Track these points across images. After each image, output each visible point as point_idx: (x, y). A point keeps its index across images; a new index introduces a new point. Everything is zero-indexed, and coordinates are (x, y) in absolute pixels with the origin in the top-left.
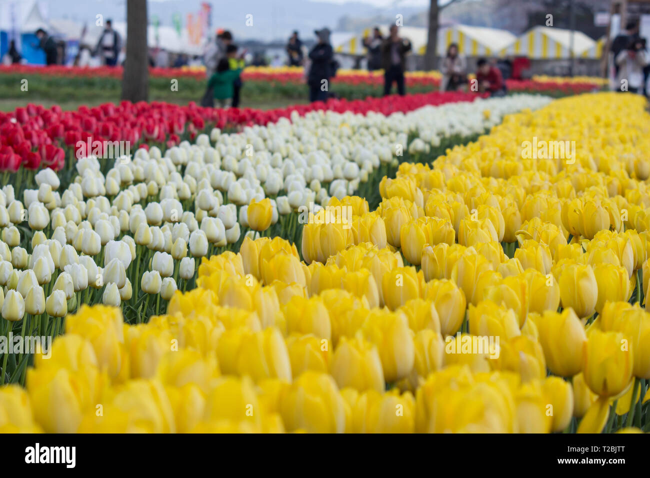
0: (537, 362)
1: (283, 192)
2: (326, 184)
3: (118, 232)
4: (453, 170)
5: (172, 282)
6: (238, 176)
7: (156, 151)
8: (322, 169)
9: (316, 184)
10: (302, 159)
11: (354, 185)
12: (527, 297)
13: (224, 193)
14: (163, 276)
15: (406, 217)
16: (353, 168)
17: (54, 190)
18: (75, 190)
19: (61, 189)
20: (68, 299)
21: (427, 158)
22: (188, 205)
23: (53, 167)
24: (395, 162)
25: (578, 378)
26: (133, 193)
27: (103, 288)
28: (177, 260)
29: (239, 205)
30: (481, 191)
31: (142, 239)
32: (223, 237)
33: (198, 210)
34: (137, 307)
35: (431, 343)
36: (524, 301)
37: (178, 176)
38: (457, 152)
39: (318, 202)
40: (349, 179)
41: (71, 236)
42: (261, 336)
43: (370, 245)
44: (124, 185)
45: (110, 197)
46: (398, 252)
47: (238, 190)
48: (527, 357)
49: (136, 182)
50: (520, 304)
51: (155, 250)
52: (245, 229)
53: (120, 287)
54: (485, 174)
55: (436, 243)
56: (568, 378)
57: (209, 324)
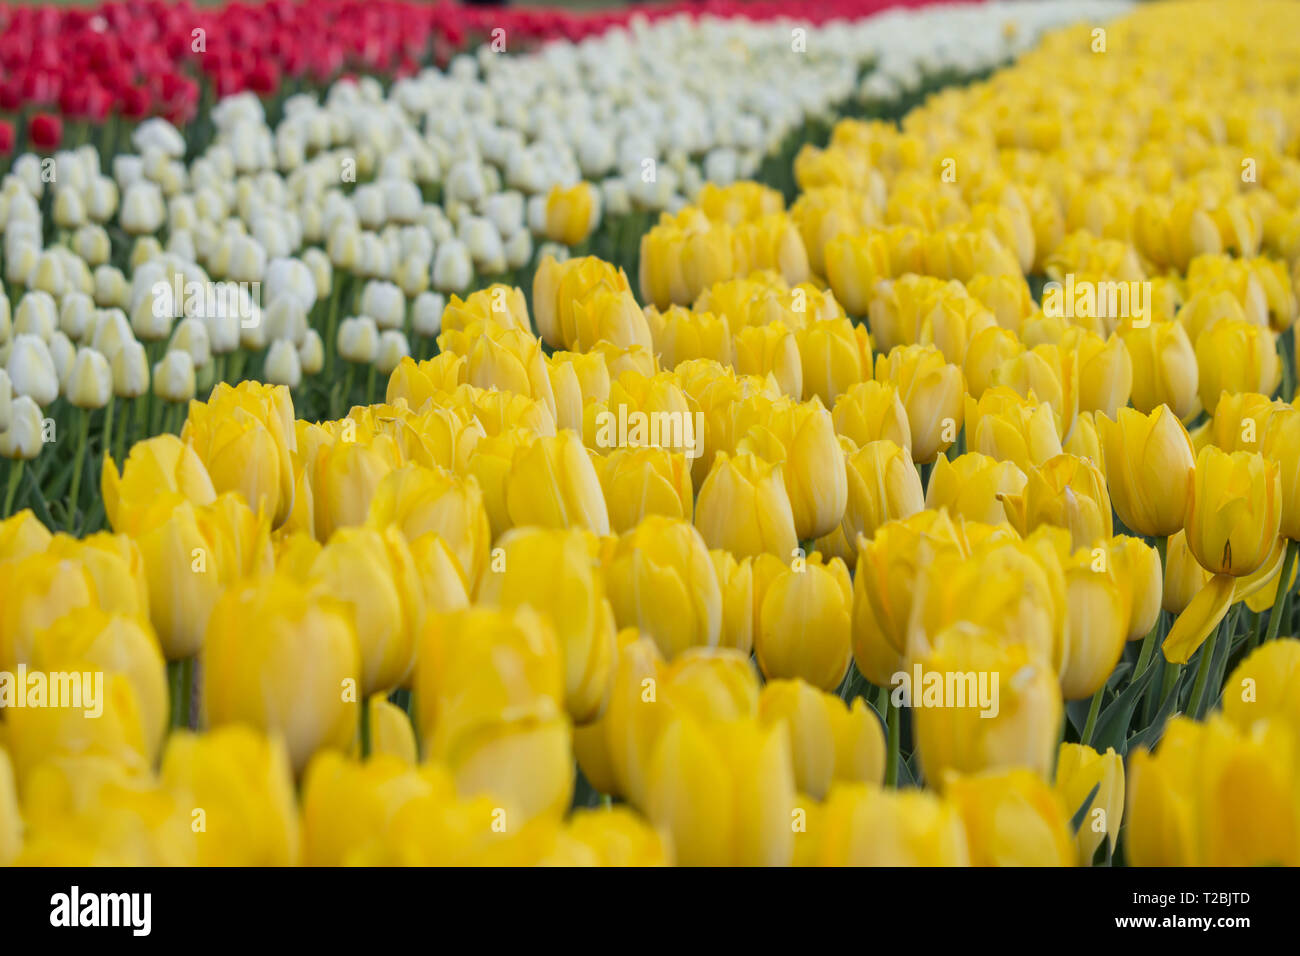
0: (1096, 507)
1: (613, 173)
2: (698, 159)
3: (296, 243)
4: (944, 135)
5: (398, 342)
6: (530, 139)
7: (371, 87)
8: (690, 129)
9: (678, 157)
10: (652, 110)
11: (751, 162)
12: (1075, 380)
13: (501, 170)
14: (381, 328)
15: (846, 224)
16: (750, 129)
17: (173, 158)
18: (216, 162)
19: (189, 158)
20: (198, 369)
21: (893, 112)
22: (432, 193)
23: (170, 118)
24: (830, 119)
25: (1178, 540)
26: (326, 169)
27: (266, 350)
28: (410, 299)
29: (528, 194)
30: (993, 176)
31: (342, 258)
32: (497, 257)
33: (451, 203)
34: (330, 387)
35: (889, 467)
36: (1068, 387)
37: (412, 137)
38: (949, 102)
39: (681, 192)
40: (742, 149)
41: (206, 249)
42: (550, 446)
43: (771, 275)
44: (311, 153)
45: (283, 173)
46: (829, 291)
47: (528, 166)
48: (1077, 497)
49: (333, 147)
50: (1060, 392)
51: (367, 278)
52: (539, 240)
53: (299, 346)
54: (1003, 144)
55: (896, 274)
56: (1157, 538)
57: (456, 422)
